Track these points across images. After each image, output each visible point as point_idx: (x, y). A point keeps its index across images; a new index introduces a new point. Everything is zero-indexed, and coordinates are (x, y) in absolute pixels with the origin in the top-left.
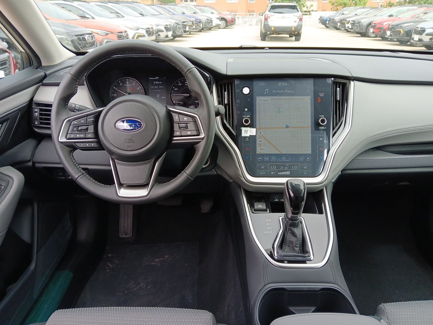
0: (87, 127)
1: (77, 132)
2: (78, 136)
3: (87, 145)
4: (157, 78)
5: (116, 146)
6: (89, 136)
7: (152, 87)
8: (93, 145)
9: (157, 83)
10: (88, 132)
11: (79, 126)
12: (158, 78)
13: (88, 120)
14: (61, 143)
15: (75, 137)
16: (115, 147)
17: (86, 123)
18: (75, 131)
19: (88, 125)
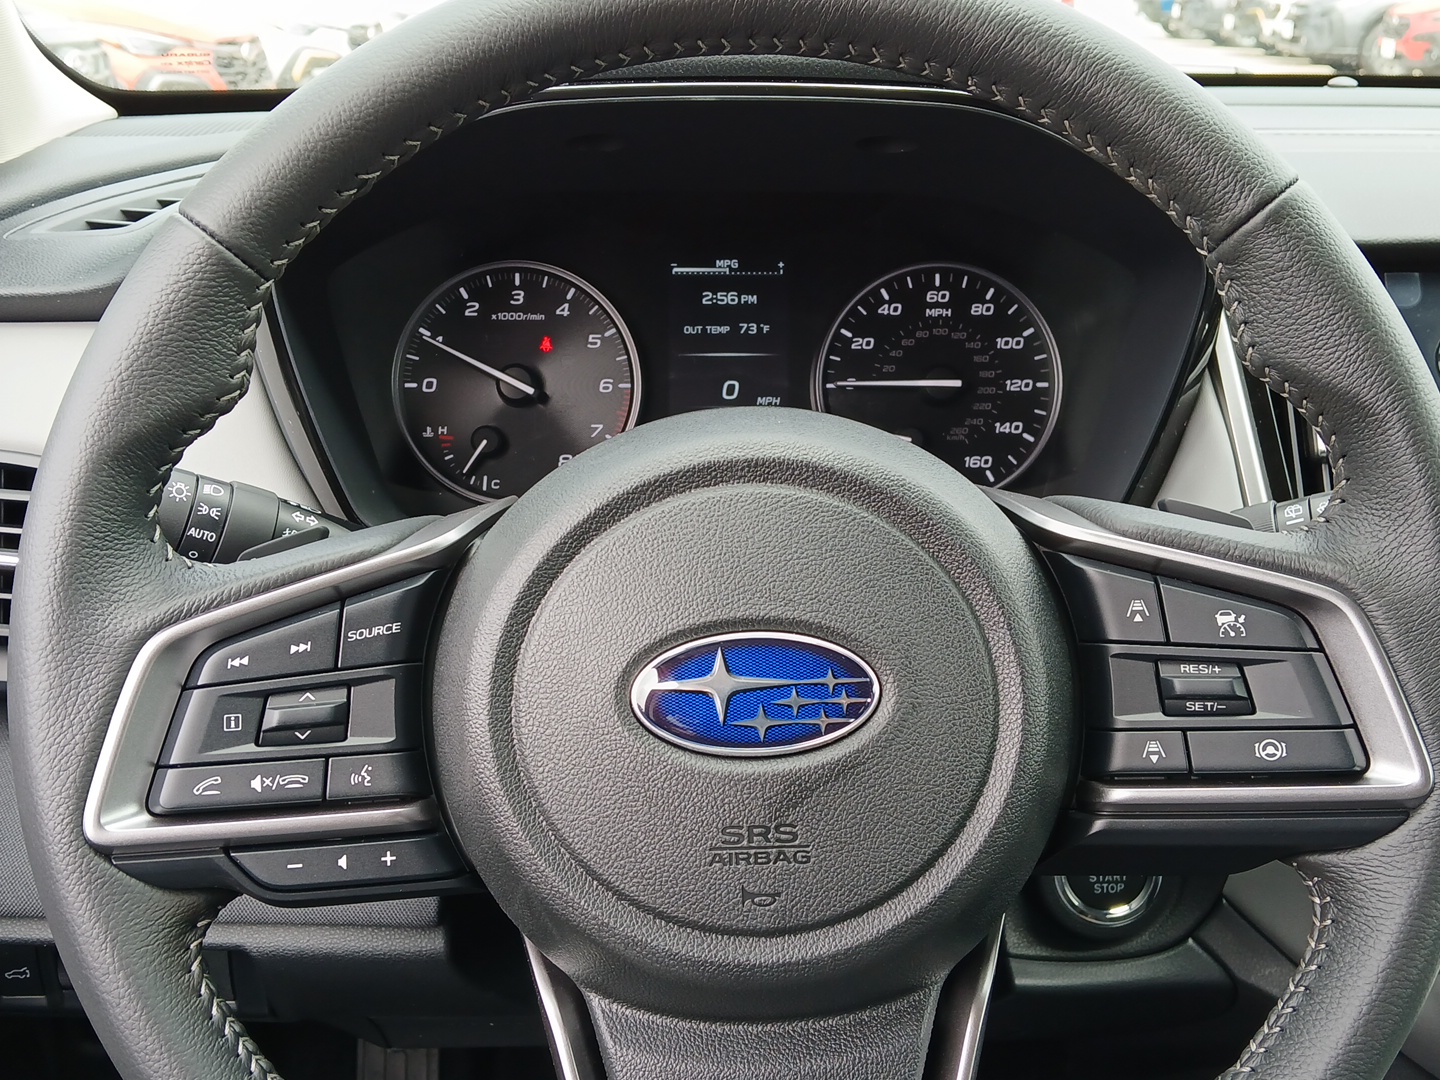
0: (338, 696)
1: (250, 748)
2: (256, 784)
3: (343, 862)
4: (723, 266)
5: (629, 888)
6: (354, 779)
7: (689, 330)
8: (389, 858)
9: (729, 298)
10: (352, 741)
11: (266, 695)
12: (735, 264)
13: (354, 636)
14: (105, 852)
15: (235, 796)
16: (621, 895)
17: (336, 669)
18: (236, 739)
19: (348, 684)
